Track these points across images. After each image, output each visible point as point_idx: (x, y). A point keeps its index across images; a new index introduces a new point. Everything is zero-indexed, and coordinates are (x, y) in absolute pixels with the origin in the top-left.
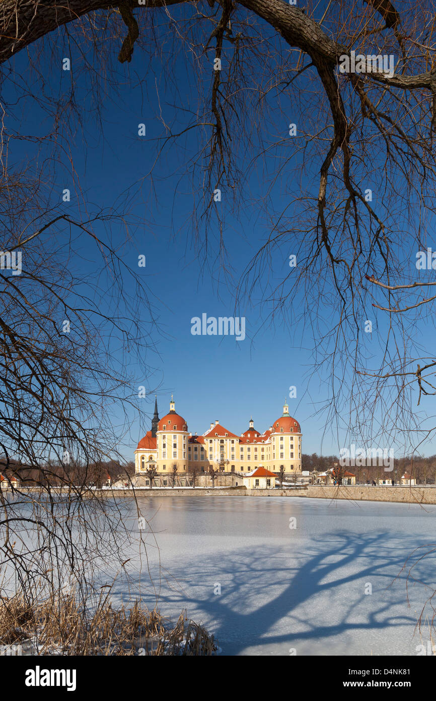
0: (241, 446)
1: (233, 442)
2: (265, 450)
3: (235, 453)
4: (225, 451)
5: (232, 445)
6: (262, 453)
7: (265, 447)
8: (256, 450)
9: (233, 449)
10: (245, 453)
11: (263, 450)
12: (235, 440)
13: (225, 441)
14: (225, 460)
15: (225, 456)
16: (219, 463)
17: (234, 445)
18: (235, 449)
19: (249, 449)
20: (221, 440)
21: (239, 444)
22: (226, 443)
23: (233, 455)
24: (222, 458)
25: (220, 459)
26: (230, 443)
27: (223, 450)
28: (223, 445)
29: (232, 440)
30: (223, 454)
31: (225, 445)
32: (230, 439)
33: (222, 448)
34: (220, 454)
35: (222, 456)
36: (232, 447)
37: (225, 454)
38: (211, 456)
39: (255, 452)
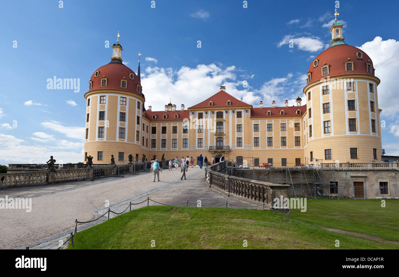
0: (254, 122)
1: (239, 115)
3: (243, 135)
4: (224, 130)
5: (237, 121)
9: (239, 127)
10: (263, 134)
12: (243, 112)
13: (224, 114)
14: (225, 148)
15: (225, 141)
16: (212, 152)
17: (243, 121)
18: (243, 127)
19: (270, 127)
20: (217, 113)
21: (250, 118)
22: (228, 117)
23: (239, 139)
24: (218, 143)
25: (215, 145)
26: (233, 117)
27: (221, 130)
28: (221, 121)
29: (238, 112)
30: (221, 137)
31: (225, 122)
32: (235, 109)
33: (219, 125)
34: (215, 137)
35: (218, 140)
36: (237, 125)
37: (225, 136)
38: (200, 140)
39: (281, 132)
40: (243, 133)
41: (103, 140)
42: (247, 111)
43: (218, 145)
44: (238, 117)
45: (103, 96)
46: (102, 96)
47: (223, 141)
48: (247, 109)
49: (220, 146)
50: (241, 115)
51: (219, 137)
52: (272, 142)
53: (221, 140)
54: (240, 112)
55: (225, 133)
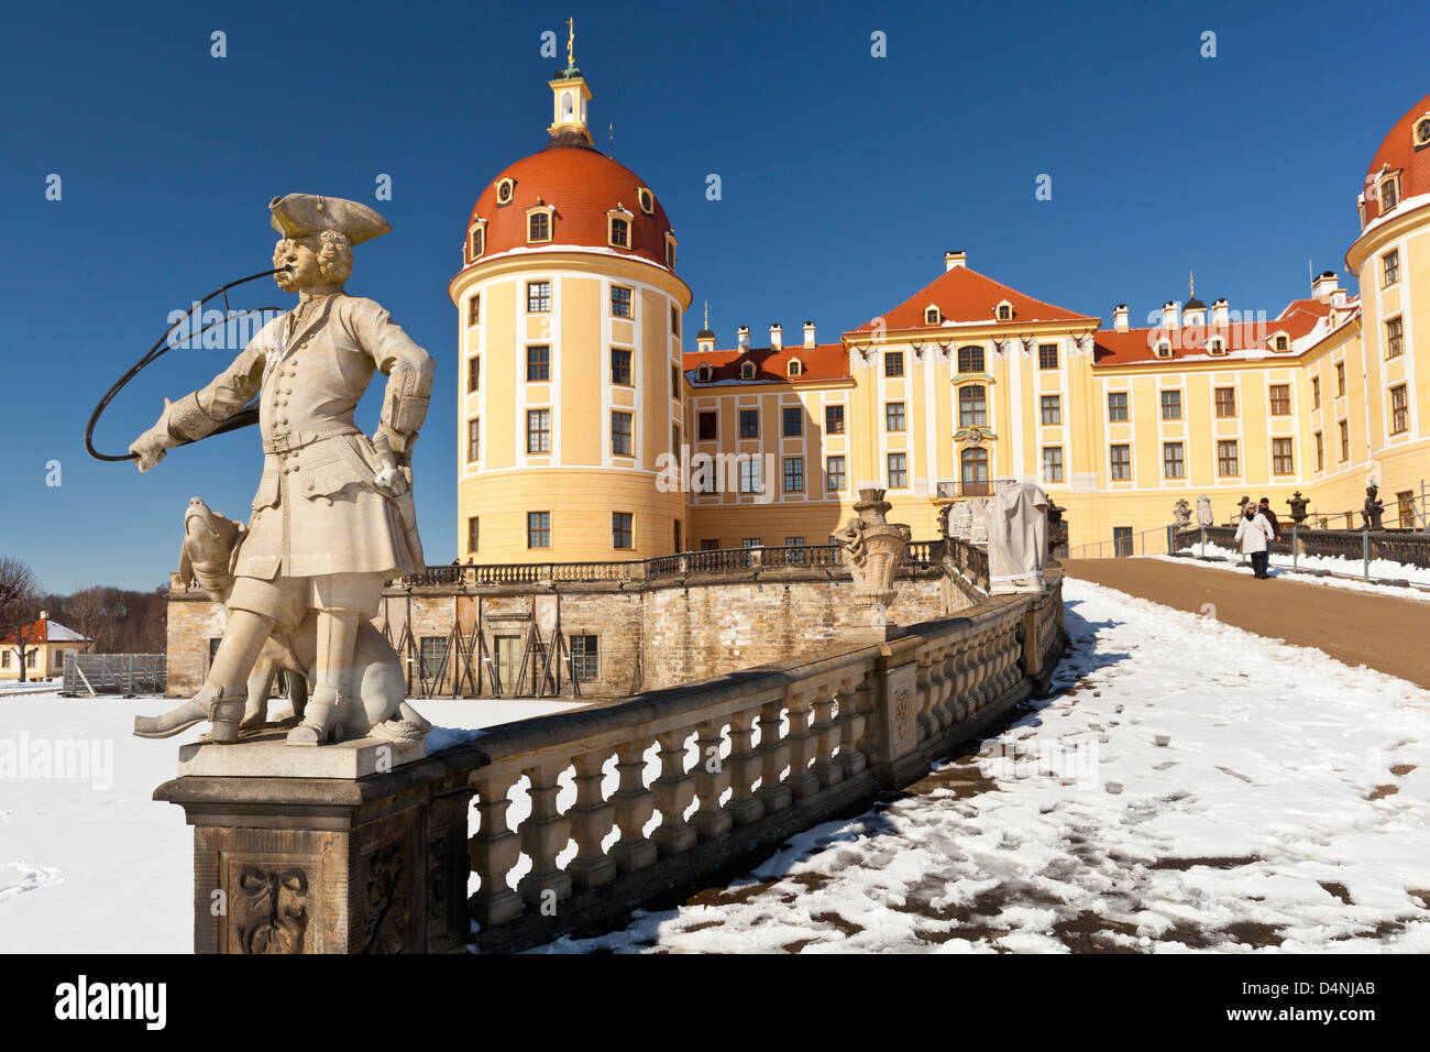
0: (1110, 383)
1: (1049, 357)
2: (1300, 395)
3: (1063, 435)
4: (993, 420)
5: (1042, 382)
6: (1275, 426)
7: (1297, 380)
8: (1226, 401)
9: (1050, 404)
10: (1145, 430)
11: (1280, 399)
12: (1064, 345)
13: (990, 355)
14: (995, 488)
15: (994, 460)
17: (1060, 381)
18: (1065, 404)
19: (1171, 402)
20: (961, 351)
21: (1094, 368)
22: (1004, 368)
23: (1052, 451)
24: (969, 471)
25: (957, 477)
26: (1026, 368)
27: (979, 418)
28: (978, 384)
29: (1042, 348)
30: (981, 445)
31: (992, 386)
32: (1032, 335)
33: (970, 401)
34: (957, 447)
35: (970, 457)
36: (1044, 398)
37: (994, 443)
38: (894, 461)
39: (1215, 422)
40: (1065, 428)
41: (548, 464)
42: (1079, 344)
43: (970, 477)
44: (1043, 365)
45: (539, 284)
46: (535, 284)
47: (986, 460)
48: (1078, 336)
49: (976, 482)
50: (1056, 359)
51: (972, 444)
52: (1181, 461)
53: (982, 457)
54: (1050, 346)
55: (993, 431)
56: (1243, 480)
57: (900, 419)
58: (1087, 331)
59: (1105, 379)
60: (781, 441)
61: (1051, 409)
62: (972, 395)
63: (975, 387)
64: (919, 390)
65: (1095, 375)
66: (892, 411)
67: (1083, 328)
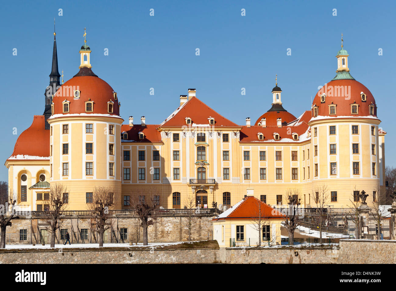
0: (244, 148)
1: (226, 138)
2: (300, 155)
3: (230, 164)
4: (208, 158)
5: (223, 146)
6: (293, 164)
7: (299, 150)
8: (279, 155)
9: (226, 154)
10: (255, 164)
11: (295, 156)
12: (231, 134)
14: (208, 181)
15: (208, 172)
16: (193, 187)
17: (229, 146)
18: (230, 154)
21: (240, 143)
22: (212, 141)
23: (226, 169)
24: (200, 175)
25: (196, 177)
26: (218, 141)
27: (203, 157)
28: (203, 146)
29: (224, 135)
30: (204, 166)
31: (208, 147)
32: (221, 130)
33: (201, 151)
34: (196, 167)
35: (200, 170)
36: (224, 151)
37: (208, 166)
38: (175, 170)
39: (275, 162)
40: (230, 162)
42: (236, 134)
43: (200, 177)
44: (224, 141)
47: (205, 172)
48: (235, 132)
49: (202, 179)
50: (228, 139)
51: (201, 166)
52: (265, 174)
53: (204, 170)
54: (226, 134)
55: (208, 162)
56: (283, 181)
57: (178, 156)
58: (238, 130)
59: (243, 146)
60: (138, 162)
61: (226, 155)
62: (201, 149)
63: (202, 147)
64: (184, 147)
65: (240, 145)
66: (175, 154)
67: (237, 129)
